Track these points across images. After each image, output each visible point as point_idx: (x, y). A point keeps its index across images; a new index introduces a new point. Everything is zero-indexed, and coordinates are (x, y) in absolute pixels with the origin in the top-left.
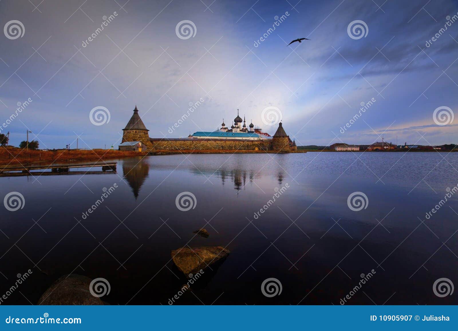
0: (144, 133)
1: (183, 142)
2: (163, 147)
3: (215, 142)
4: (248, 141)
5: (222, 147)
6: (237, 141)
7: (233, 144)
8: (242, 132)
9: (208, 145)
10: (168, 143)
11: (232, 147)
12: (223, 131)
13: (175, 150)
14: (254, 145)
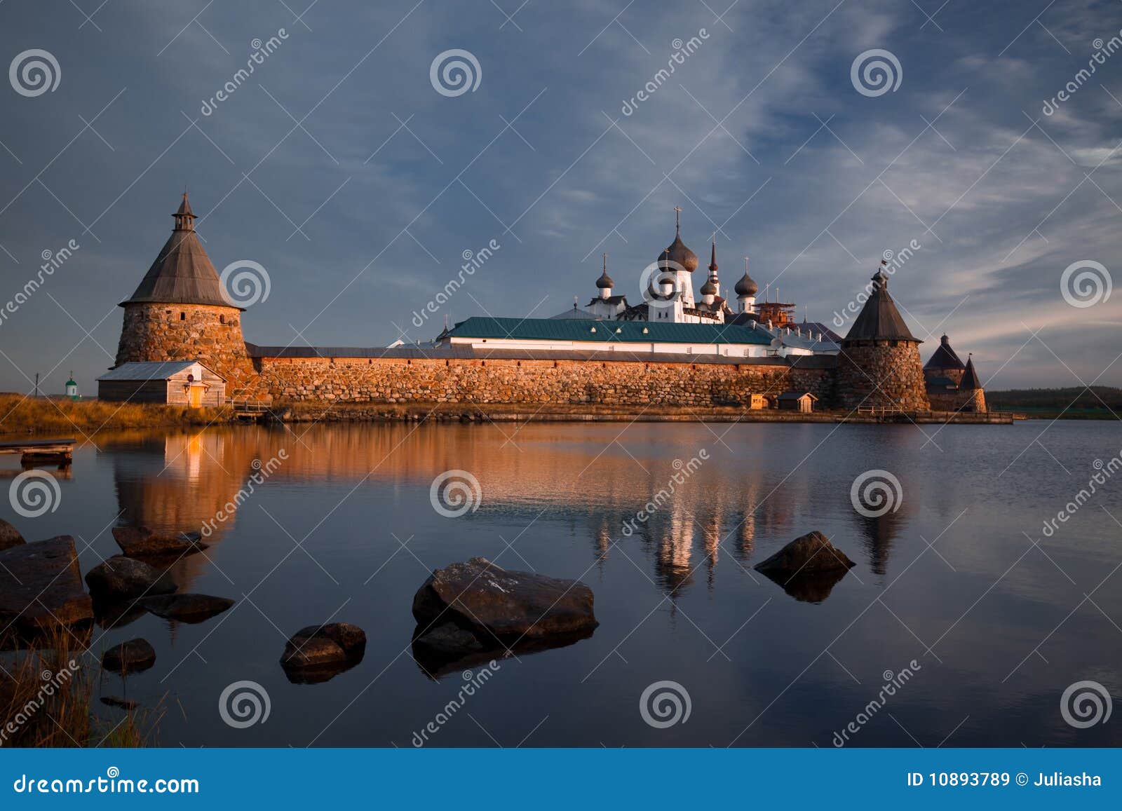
0: (222, 319)
1: (402, 363)
2: (309, 387)
3: (556, 365)
4: (717, 360)
5: (590, 389)
6: (663, 362)
7: (641, 378)
8: (695, 320)
9: (524, 380)
10: (331, 367)
11: (638, 391)
12: (598, 311)
13: (365, 403)
14: (748, 380)
